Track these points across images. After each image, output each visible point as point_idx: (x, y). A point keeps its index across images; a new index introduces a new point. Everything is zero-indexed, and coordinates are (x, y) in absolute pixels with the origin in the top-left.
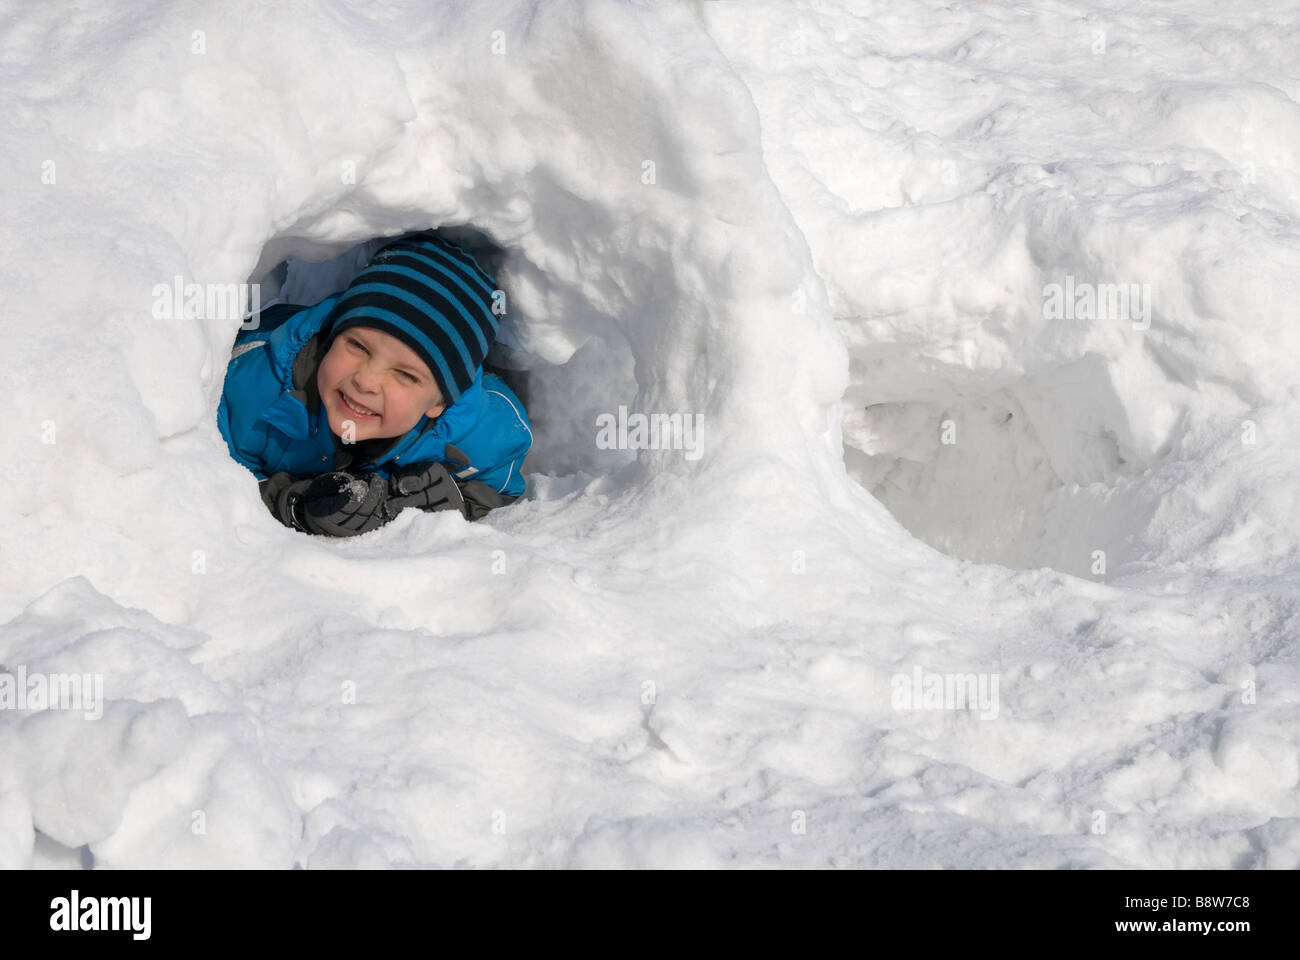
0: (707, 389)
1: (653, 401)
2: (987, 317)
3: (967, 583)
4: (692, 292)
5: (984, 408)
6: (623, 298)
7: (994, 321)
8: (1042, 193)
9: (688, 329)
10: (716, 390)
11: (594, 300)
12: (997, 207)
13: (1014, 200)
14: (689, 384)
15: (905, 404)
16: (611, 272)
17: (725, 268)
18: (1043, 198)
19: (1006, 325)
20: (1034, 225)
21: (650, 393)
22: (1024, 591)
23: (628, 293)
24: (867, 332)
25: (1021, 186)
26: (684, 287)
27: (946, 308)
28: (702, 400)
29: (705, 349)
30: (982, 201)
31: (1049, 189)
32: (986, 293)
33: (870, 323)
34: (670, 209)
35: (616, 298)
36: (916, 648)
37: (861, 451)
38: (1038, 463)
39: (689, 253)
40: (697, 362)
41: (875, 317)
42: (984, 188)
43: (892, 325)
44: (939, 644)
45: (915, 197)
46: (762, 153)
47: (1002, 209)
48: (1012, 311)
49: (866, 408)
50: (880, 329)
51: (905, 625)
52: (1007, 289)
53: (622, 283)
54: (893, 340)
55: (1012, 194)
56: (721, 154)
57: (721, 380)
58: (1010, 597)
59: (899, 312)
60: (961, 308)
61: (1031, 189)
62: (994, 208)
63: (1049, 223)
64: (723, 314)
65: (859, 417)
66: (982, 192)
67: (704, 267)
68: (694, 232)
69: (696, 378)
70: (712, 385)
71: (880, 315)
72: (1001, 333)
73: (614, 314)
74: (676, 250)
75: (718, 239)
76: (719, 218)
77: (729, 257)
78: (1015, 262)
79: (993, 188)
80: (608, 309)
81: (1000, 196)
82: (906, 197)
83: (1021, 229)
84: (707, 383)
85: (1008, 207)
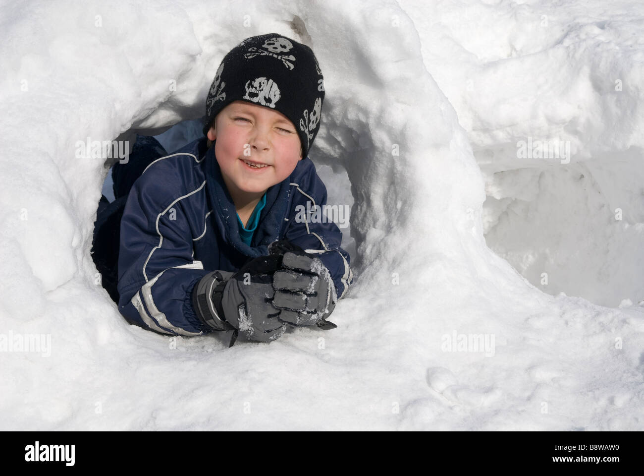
0: (396, 209)
1: (363, 212)
2: (566, 124)
3: (567, 323)
4: (383, 148)
5: (566, 171)
6: (340, 147)
7: (571, 127)
8: (598, 45)
9: (382, 169)
10: (402, 209)
11: (323, 148)
12: (571, 55)
13: (581, 50)
14: (385, 203)
15: (518, 170)
16: (332, 132)
17: (403, 133)
18: (599, 49)
19: (579, 128)
20: (594, 67)
21: (361, 207)
22: (604, 328)
23: (343, 144)
24: (493, 137)
25: (585, 40)
26: (378, 144)
27: (542, 121)
28: (394, 214)
29: (394, 181)
30: (560, 52)
31: (603, 42)
32: (565, 111)
33: (495, 132)
34: (366, 96)
35: (336, 146)
36: (539, 385)
37: (493, 197)
38: (603, 206)
39: (379, 123)
40: (389, 189)
41: (497, 129)
42: (560, 42)
43: (509, 133)
44: (553, 380)
45: (518, 47)
46: (422, 60)
47: (573, 56)
48: (582, 120)
49: (495, 173)
50: (501, 135)
51: (531, 368)
52: (579, 107)
53: (339, 139)
54: (509, 141)
55: (579, 47)
56: (397, 62)
57: (405, 203)
58: (595, 332)
59: (513, 125)
60: (550, 120)
61: (591, 42)
62: (568, 56)
63: (604, 66)
64: (403, 160)
65: (490, 180)
66: (560, 45)
67: (390, 131)
68: (382, 111)
69: (389, 199)
70: (399, 205)
71: (501, 127)
72: (576, 133)
73: (336, 156)
74: (372, 122)
75: (397, 115)
76: (398, 101)
77: (405, 126)
78: (583, 90)
79: (567, 42)
80: (332, 153)
81: (572, 47)
82: (513, 48)
83: (586, 70)
84: (396, 204)
85: (577, 55)
